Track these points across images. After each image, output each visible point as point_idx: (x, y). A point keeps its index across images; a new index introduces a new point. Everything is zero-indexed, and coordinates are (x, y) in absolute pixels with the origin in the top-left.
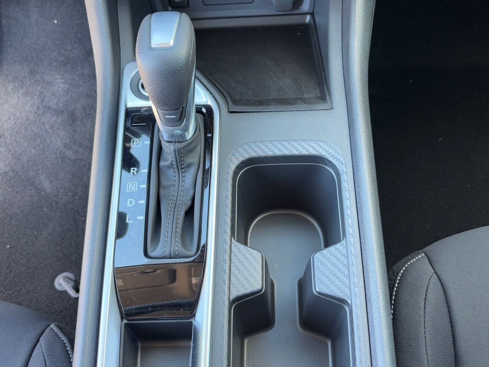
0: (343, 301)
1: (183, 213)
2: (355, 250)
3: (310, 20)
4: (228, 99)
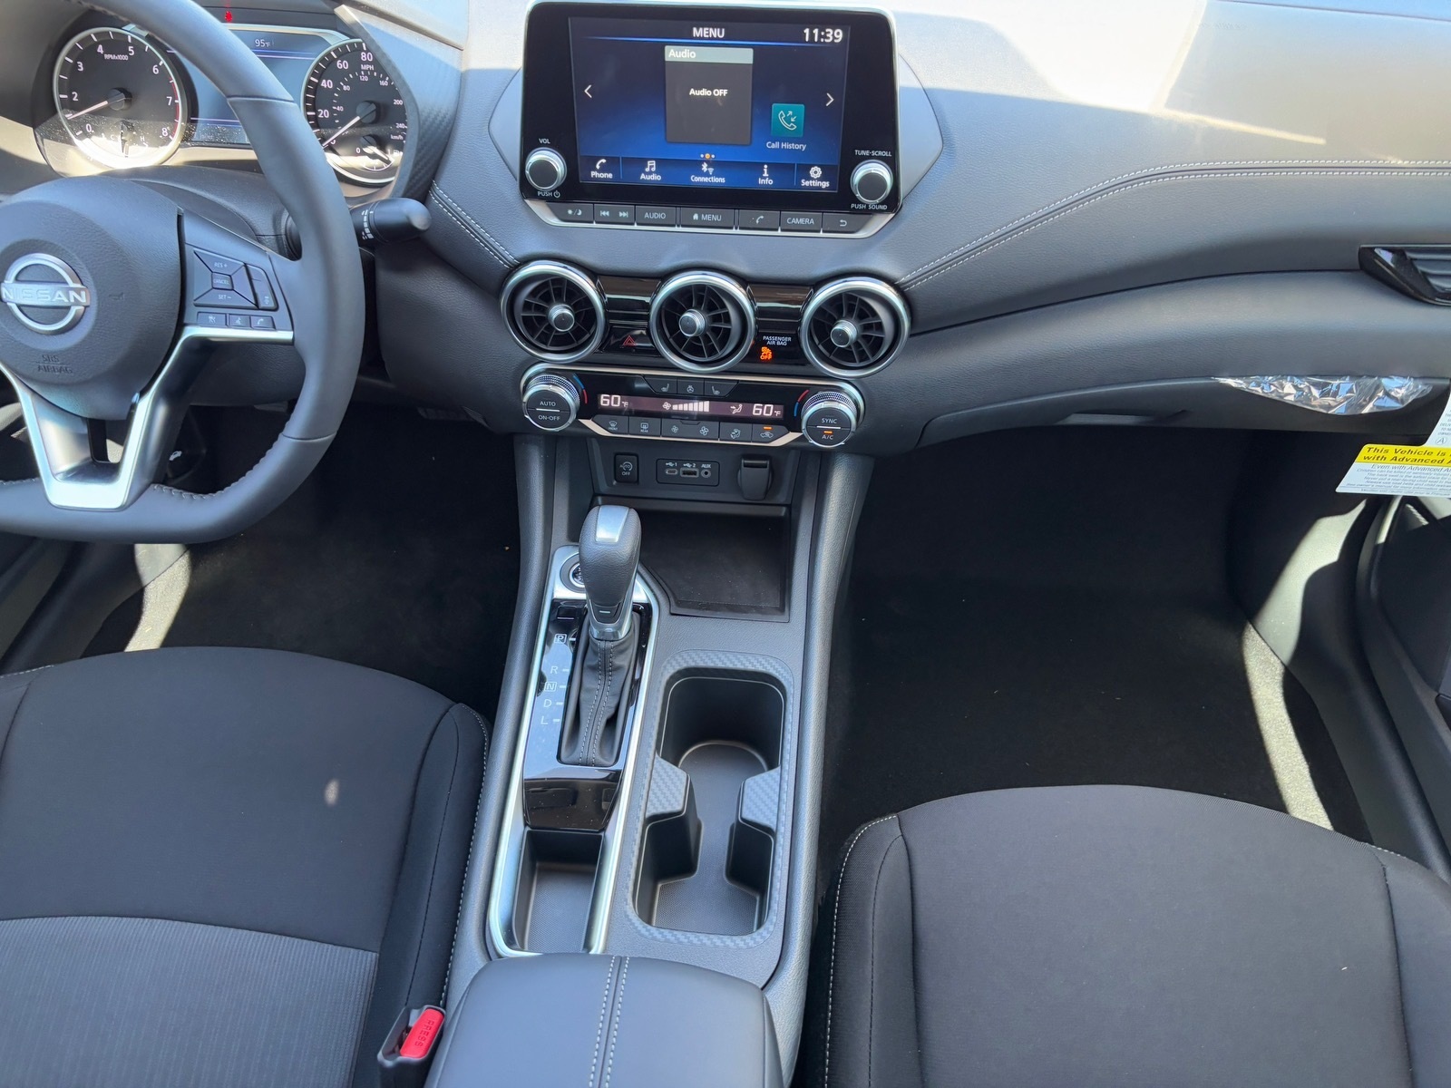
0: (768, 830)
1: (604, 721)
2: (789, 776)
3: (786, 513)
4: (672, 599)
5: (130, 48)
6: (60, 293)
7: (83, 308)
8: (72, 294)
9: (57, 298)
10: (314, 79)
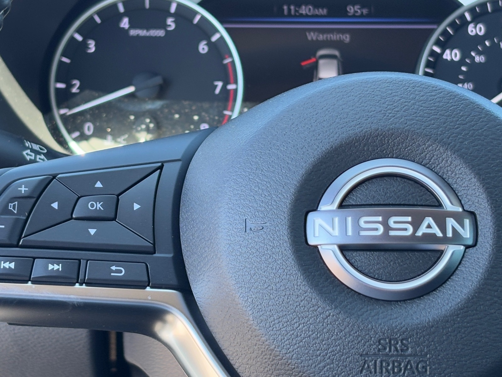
5: (171, 23)
6: (429, 220)
7: (462, 248)
8: (451, 223)
9: (422, 230)
10: (437, 49)
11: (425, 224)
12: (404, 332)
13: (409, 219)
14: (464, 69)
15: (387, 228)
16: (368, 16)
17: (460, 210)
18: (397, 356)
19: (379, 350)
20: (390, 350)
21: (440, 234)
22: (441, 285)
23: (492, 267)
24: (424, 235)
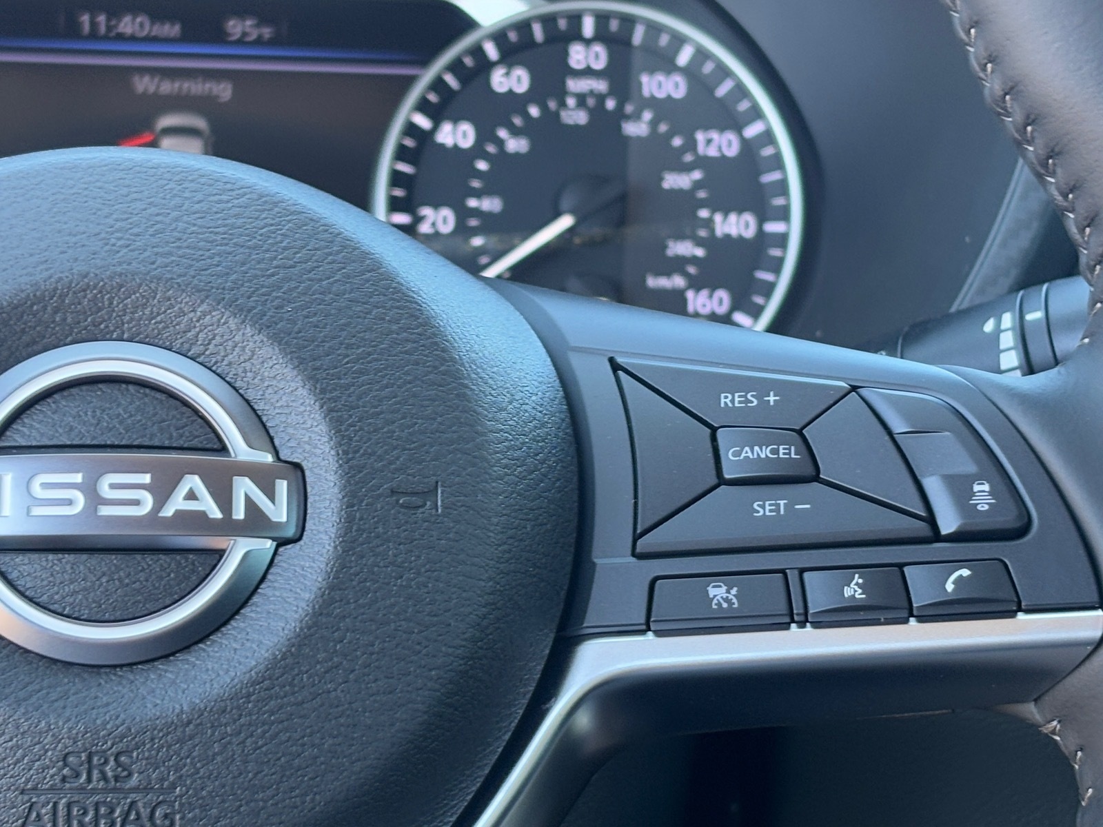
6: (193, 482)
7: (269, 545)
8: (244, 487)
9: (177, 503)
10: (423, 122)
11: (183, 490)
12: (122, 737)
13: (146, 478)
14: (482, 166)
15: (95, 499)
16: (272, 43)
17: (269, 458)
18: (105, 791)
19: (64, 779)
20: (89, 780)
21: (216, 513)
22: (217, 629)
23: (332, 588)
24: (179, 514)
